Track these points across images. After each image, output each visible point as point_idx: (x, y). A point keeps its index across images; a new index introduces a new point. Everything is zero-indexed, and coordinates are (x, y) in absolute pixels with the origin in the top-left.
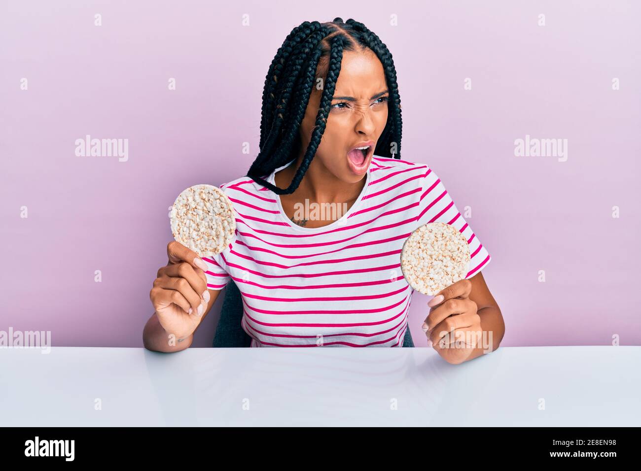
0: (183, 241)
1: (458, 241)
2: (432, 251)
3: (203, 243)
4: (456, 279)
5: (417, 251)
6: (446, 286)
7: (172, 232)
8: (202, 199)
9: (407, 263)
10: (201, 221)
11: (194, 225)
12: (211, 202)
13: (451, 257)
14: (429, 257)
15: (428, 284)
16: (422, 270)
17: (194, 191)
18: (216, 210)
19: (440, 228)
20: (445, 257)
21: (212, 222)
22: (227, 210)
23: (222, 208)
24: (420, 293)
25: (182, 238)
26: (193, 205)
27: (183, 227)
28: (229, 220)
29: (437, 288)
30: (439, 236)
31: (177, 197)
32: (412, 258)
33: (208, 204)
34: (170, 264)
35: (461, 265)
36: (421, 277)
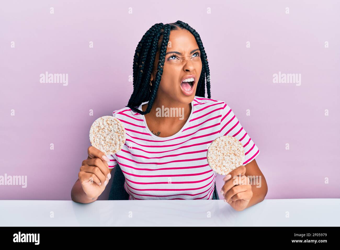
0: (96, 146)
1: (238, 145)
2: (224, 151)
3: (108, 148)
4: (238, 166)
5: (215, 152)
6: (232, 169)
7: (90, 141)
8: (107, 124)
9: (210, 158)
10: (106, 136)
11: (103, 138)
12: (112, 126)
13: (235, 154)
14: (222, 155)
15: (223, 169)
16: (219, 161)
17: (103, 120)
18: (115, 130)
19: (227, 139)
20: (231, 154)
21: (113, 136)
22: (121, 130)
23: (118, 129)
24: (219, 174)
25: (96, 144)
26: (102, 127)
27: (96, 138)
28: (122, 135)
29: (227, 171)
30: (227, 143)
31: (94, 122)
32: (213, 156)
33: (111, 127)
34: (89, 158)
35: (240, 158)
36: (218, 165)
